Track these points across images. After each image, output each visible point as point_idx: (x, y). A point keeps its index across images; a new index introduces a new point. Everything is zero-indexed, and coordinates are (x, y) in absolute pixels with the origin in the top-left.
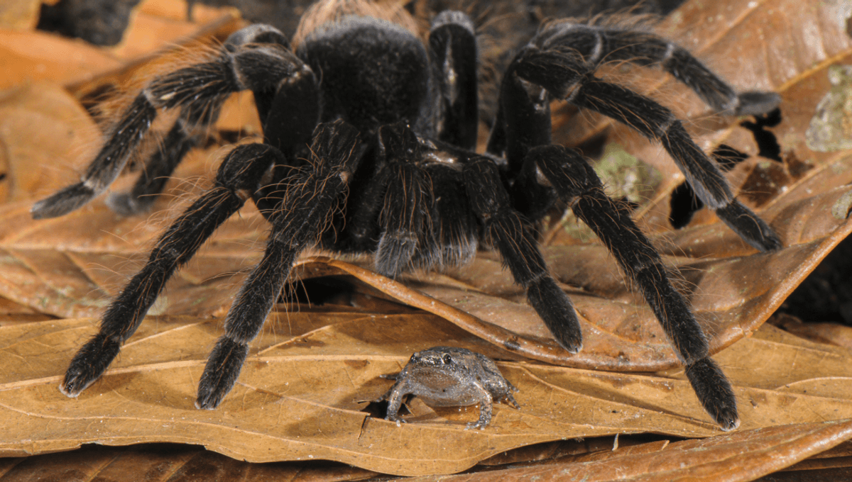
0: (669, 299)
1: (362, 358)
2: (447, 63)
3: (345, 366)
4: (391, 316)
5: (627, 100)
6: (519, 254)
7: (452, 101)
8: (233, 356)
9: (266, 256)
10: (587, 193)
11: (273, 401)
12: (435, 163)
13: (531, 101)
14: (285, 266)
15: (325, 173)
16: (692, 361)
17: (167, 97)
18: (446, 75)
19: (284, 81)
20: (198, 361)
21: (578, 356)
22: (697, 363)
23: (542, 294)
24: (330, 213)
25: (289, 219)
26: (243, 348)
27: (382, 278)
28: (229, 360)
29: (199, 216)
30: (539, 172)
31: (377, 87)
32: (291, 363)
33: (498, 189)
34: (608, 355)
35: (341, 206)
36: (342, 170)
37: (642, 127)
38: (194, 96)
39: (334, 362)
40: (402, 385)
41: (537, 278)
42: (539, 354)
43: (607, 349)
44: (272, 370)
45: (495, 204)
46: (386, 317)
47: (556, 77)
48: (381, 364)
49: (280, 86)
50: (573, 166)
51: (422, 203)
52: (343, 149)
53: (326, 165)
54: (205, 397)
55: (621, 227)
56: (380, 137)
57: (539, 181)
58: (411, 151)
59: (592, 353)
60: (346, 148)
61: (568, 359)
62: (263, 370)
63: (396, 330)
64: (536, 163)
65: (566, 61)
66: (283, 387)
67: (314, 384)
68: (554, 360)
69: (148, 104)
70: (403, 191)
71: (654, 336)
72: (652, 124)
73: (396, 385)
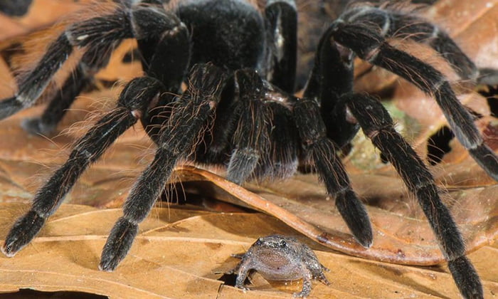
0: (440, 211)
1: (217, 241)
2: (277, 31)
3: (205, 246)
4: (235, 214)
5: (412, 64)
6: (332, 172)
7: (279, 59)
8: (127, 233)
9: (155, 160)
10: (383, 129)
11: (154, 268)
12: (272, 101)
13: (342, 60)
14: (169, 168)
15: (200, 101)
16: (453, 258)
17: (81, 38)
18: (276, 39)
19: (167, 32)
20: (100, 236)
21: (369, 251)
22: (456, 260)
23: (347, 203)
24: (202, 131)
25: (173, 133)
26: (135, 227)
27: (231, 184)
28: (125, 235)
29: (106, 127)
30: (348, 112)
31: (229, 44)
32: (166, 242)
33: (319, 123)
34: (390, 251)
35: (210, 127)
36: (211, 100)
37: (423, 84)
38: (100, 40)
39: (198, 243)
40: (247, 262)
41: (343, 190)
42: (341, 247)
43: (389, 247)
44: (153, 246)
45: (317, 133)
46: (232, 214)
47: (362, 43)
48: (230, 246)
49: (163, 36)
50: (374, 108)
51: (264, 130)
52: (212, 84)
53: (200, 95)
54: (106, 261)
55: (408, 155)
56: (236, 79)
57: (347, 118)
58: (258, 90)
59: (379, 248)
60: (215, 84)
61: (362, 252)
62: (146, 246)
63: (238, 224)
64: (346, 105)
65: (369, 32)
66: (161, 259)
67: (183, 258)
68: (352, 252)
69: (68, 42)
70: (251, 119)
71: (423, 240)
72: (430, 83)
73: (242, 262)
